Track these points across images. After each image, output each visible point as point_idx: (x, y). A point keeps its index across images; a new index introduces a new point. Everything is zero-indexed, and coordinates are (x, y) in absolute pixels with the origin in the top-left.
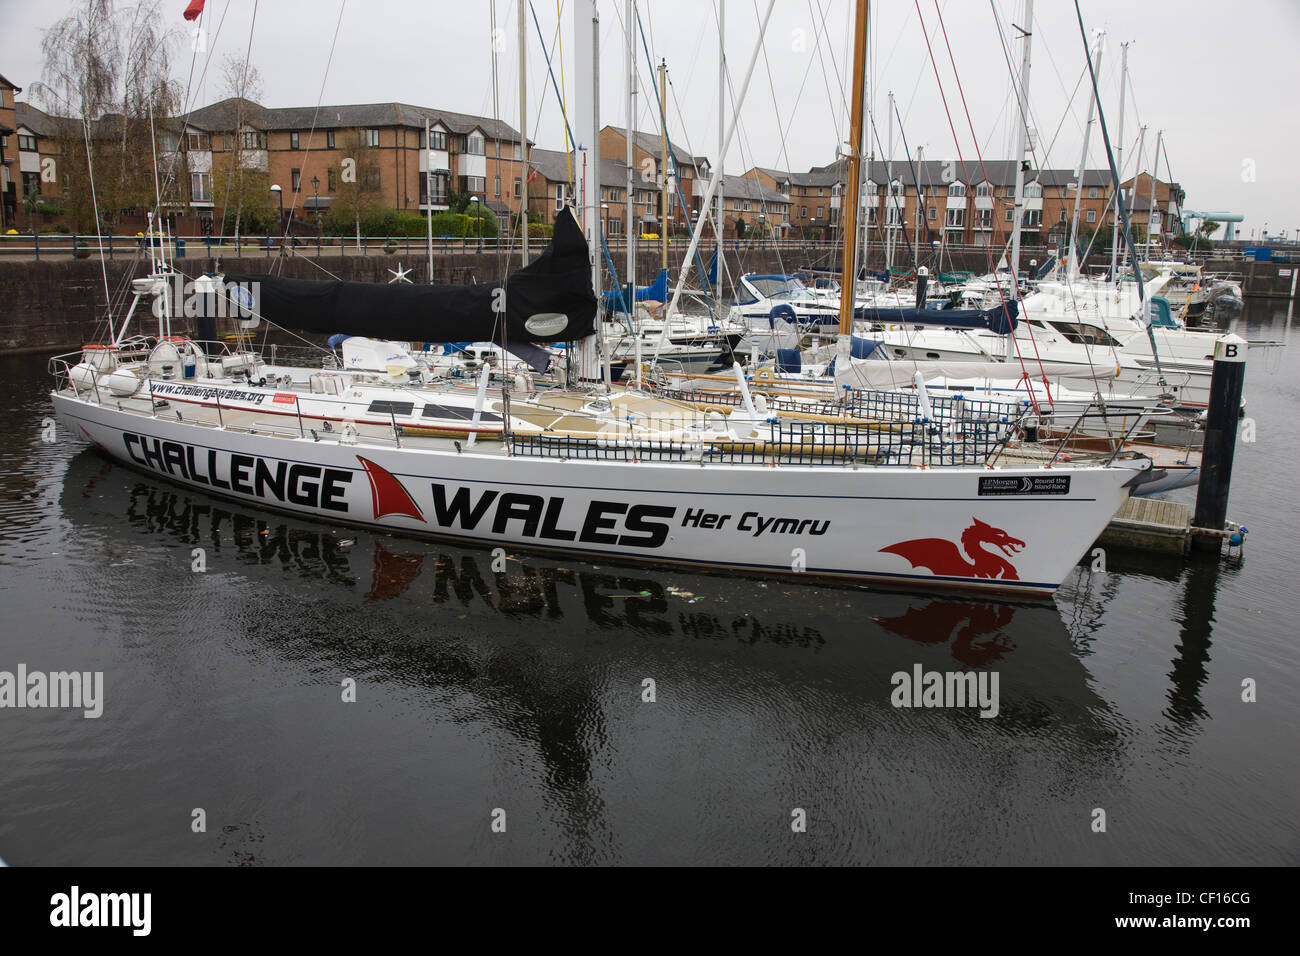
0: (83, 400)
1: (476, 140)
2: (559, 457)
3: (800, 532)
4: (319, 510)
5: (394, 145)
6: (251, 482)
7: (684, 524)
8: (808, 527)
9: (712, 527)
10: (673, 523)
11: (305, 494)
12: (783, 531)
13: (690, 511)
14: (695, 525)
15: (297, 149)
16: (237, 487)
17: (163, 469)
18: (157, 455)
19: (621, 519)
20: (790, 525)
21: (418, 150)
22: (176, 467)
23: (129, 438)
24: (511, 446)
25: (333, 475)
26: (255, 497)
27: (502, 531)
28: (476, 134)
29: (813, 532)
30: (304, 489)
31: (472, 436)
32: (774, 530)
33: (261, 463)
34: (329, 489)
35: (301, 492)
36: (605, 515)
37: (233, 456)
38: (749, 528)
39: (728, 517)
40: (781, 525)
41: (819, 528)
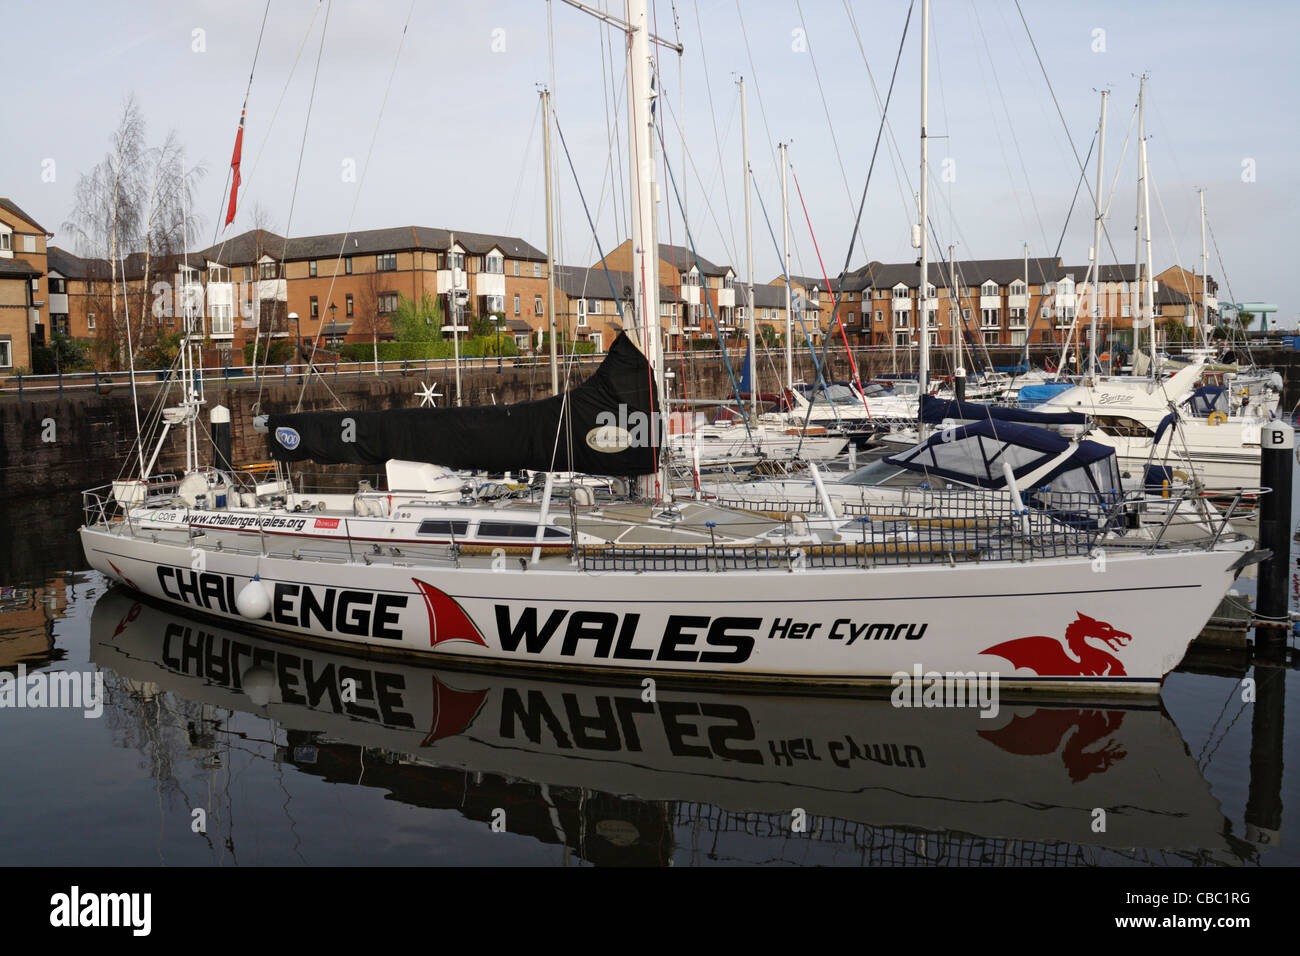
0: (113, 533)
1: (495, 259)
2: (635, 569)
3: (895, 637)
4: (370, 639)
5: (411, 268)
6: (296, 612)
7: (771, 635)
8: (904, 632)
9: (801, 637)
10: (759, 635)
11: (356, 622)
12: (877, 637)
13: (777, 621)
14: (783, 636)
15: (315, 276)
16: (281, 619)
17: (199, 603)
18: (193, 588)
19: (702, 633)
20: (885, 631)
21: (436, 271)
22: (214, 600)
23: (163, 571)
24: (582, 560)
25: (385, 600)
26: (299, 629)
27: (572, 653)
28: (495, 253)
29: (909, 636)
30: (354, 617)
31: (537, 551)
32: (868, 637)
33: (307, 591)
34: (382, 616)
35: (350, 621)
36: (685, 631)
37: (277, 585)
38: (840, 637)
39: (819, 626)
40: (876, 631)
41: (916, 632)
